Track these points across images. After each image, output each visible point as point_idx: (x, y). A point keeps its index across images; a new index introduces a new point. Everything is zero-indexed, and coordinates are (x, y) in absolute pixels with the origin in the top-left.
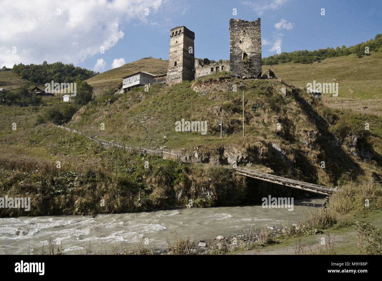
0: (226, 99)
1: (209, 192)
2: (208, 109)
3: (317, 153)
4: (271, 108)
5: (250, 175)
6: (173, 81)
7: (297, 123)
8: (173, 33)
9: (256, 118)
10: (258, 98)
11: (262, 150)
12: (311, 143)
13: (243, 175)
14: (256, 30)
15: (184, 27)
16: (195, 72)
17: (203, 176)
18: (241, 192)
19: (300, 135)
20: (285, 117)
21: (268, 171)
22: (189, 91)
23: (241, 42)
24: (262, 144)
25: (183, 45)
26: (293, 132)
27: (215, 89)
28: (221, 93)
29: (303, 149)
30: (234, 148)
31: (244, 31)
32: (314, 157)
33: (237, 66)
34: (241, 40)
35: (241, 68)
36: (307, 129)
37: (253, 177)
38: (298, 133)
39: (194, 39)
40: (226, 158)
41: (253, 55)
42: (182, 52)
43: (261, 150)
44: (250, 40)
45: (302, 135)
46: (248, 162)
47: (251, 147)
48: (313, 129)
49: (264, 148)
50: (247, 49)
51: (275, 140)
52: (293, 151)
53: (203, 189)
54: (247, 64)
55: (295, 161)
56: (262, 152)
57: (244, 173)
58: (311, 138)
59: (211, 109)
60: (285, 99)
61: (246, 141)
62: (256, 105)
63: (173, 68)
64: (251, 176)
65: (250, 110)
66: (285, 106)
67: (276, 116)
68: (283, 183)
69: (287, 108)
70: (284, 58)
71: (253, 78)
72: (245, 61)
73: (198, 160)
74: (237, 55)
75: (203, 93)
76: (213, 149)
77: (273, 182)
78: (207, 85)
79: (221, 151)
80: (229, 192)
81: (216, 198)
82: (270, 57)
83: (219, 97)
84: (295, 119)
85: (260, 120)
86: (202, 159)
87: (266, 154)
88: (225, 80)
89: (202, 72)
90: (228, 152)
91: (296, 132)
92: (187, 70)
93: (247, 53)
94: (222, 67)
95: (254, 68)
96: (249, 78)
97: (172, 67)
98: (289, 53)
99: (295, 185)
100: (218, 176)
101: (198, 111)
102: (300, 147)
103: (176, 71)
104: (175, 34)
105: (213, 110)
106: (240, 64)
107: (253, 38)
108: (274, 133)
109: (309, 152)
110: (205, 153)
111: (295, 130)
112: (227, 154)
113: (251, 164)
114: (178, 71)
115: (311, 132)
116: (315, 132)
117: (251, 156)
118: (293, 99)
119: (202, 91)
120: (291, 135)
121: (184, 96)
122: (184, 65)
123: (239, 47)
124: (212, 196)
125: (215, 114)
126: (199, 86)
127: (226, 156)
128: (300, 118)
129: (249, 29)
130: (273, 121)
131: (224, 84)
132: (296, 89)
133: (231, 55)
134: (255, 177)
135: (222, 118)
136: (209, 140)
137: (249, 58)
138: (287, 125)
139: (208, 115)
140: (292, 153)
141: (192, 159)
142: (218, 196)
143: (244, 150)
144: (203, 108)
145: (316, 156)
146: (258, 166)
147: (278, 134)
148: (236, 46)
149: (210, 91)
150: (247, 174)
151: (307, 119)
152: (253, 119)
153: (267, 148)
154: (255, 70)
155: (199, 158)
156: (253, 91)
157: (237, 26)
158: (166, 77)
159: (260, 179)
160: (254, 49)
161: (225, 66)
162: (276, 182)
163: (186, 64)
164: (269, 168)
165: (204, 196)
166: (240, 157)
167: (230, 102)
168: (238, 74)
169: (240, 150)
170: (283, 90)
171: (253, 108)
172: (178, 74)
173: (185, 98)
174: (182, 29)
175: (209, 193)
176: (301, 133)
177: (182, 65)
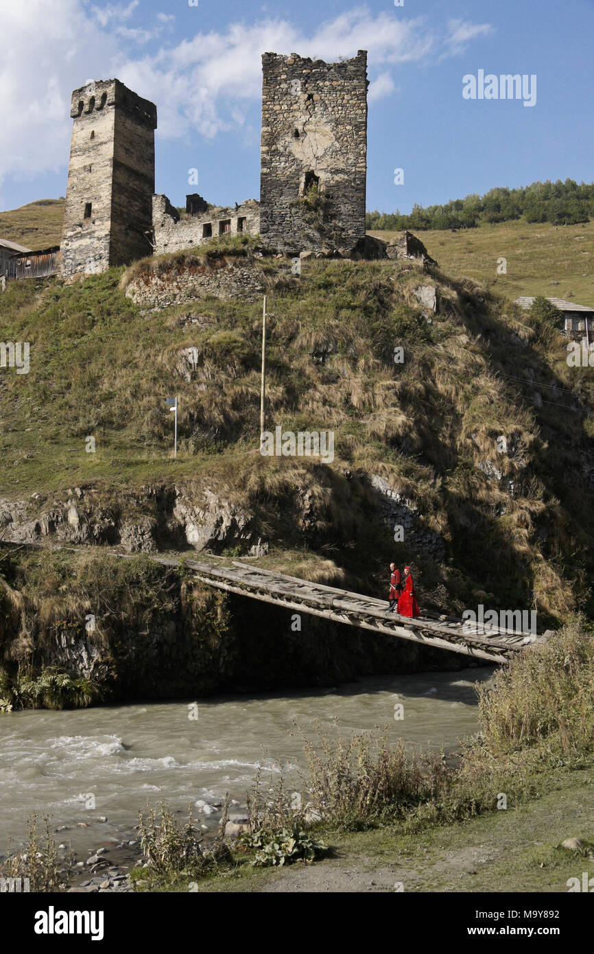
0: (223, 324)
1: (87, 650)
2: (159, 358)
3: (533, 508)
4: (377, 356)
5: (241, 587)
6: (79, 268)
7: (468, 407)
8: (81, 105)
9: (321, 388)
10: (333, 322)
11: (310, 498)
12: (511, 475)
13: (217, 588)
14: (349, 92)
15: (117, 82)
16: (151, 237)
17: (64, 593)
18: (208, 649)
19: (475, 445)
20: (426, 387)
21: (318, 573)
22: (111, 299)
23: (297, 135)
24: (309, 476)
25: (111, 146)
26: (452, 437)
27: (194, 290)
28: (209, 303)
29: (482, 494)
30: (208, 493)
31: (310, 97)
32: (522, 523)
33: (283, 217)
34: (300, 128)
35: (298, 222)
36: (498, 428)
37: (251, 595)
38: (469, 441)
39: (153, 125)
40: (180, 526)
41: (339, 177)
42: (110, 170)
43: (307, 496)
44: (328, 128)
45: (481, 447)
46: (253, 542)
47: (267, 487)
48: (519, 427)
49: (317, 489)
50: (317, 158)
51: (381, 465)
52: (446, 501)
53: (64, 641)
54: (316, 210)
55: (448, 536)
56: (307, 504)
57: (221, 579)
58: (510, 455)
59: (170, 360)
60: (431, 324)
61: (254, 467)
62: (327, 343)
63: (81, 225)
64: (244, 592)
65: (304, 362)
66: (429, 349)
67: (390, 382)
68: (351, 617)
69: (436, 355)
70: (498, 208)
71: (338, 256)
72: (310, 198)
73: (77, 533)
74: (283, 179)
75: (154, 307)
76: (133, 495)
77: (316, 612)
78: (168, 280)
79: (164, 502)
80: (165, 648)
81: (113, 674)
82: (452, 204)
83: (201, 318)
84: (461, 393)
85: (337, 396)
86: (91, 529)
87: (326, 513)
88: (227, 259)
89: (174, 240)
90: (186, 504)
91: (461, 438)
92: (127, 234)
93: (317, 174)
94: (241, 220)
95: (340, 224)
96: (323, 256)
97: (77, 221)
98: (514, 191)
99: (392, 626)
100: (121, 592)
101: (125, 366)
102: (471, 488)
103: (91, 234)
104: (86, 108)
105: (176, 362)
106: (294, 210)
107: (337, 122)
108: (379, 439)
109: (505, 505)
110: (101, 509)
111: (460, 430)
112: (184, 511)
113: (266, 546)
114: (96, 234)
115: (512, 435)
116: (528, 438)
117: (265, 519)
118: (460, 324)
119: (152, 299)
120: (445, 446)
121: (89, 314)
122: (116, 214)
123: (290, 153)
124: (97, 665)
125: (183, 377)
126: (142, 283)
127: (179, 517)
128: (476, 390)
129: (326, 89)
130: (379, 400)
131: (223, 276)
132: (478, 292)
133: (262, 180)
134: (258, 596)
135: (203, 387)
136: (129, 464)
137: (322, 189)
138: (431, 412)
139: (155, 379)
140: (437, 507)
141: (58, 531)
142: (118, 665)
143: (242, 497)
144: (144, 356)
145: (528, 516)
146: (288, 555)
147: (396, 442)
148: (281, 149)
149: (178, 297)
150: (232, 583)
151: (500, 393)
152: (310, 391)
153: (329, 490)
154: (343, 230)
155: (80, 528)
156: (321, 299)
157: (285, 80)
158: (57, 257)
159: (275, 601)
160: (342, 159)
161: (249, 217)
162: (326, 614)
163: (122, 212)
164: (329, 563)
165: (68, 667)
166: (226, 523)
167: (236, 334)
168: (286, 244)
169: (227, 498)
170: (427, 296)
171: (317, 354)
172: (97, 244)
173: (94, 323)
174: (111, 91)
175: (84, 655)
176: (477, 440)
177: (108, 214)
